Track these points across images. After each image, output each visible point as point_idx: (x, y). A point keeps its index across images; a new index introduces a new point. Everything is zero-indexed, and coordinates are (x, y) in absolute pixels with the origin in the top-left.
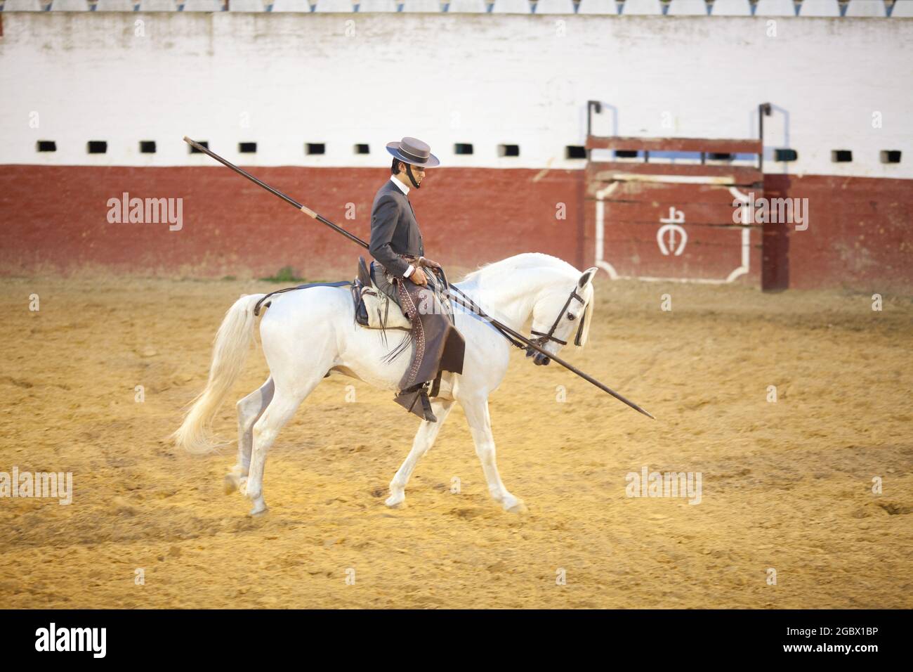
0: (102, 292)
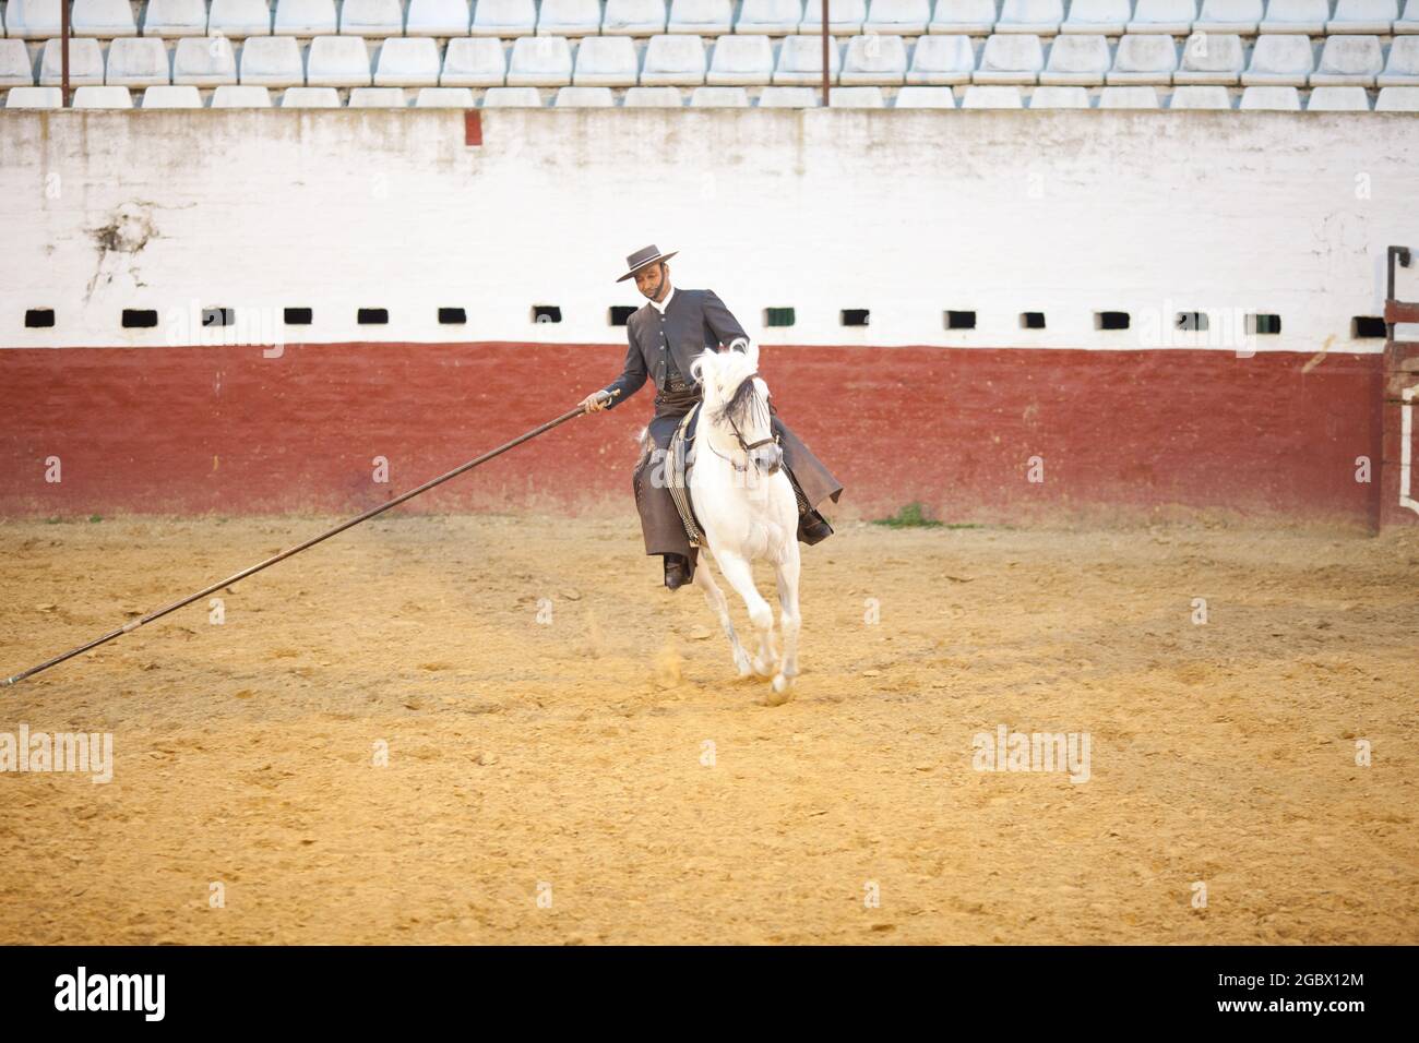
0: (629, 538)
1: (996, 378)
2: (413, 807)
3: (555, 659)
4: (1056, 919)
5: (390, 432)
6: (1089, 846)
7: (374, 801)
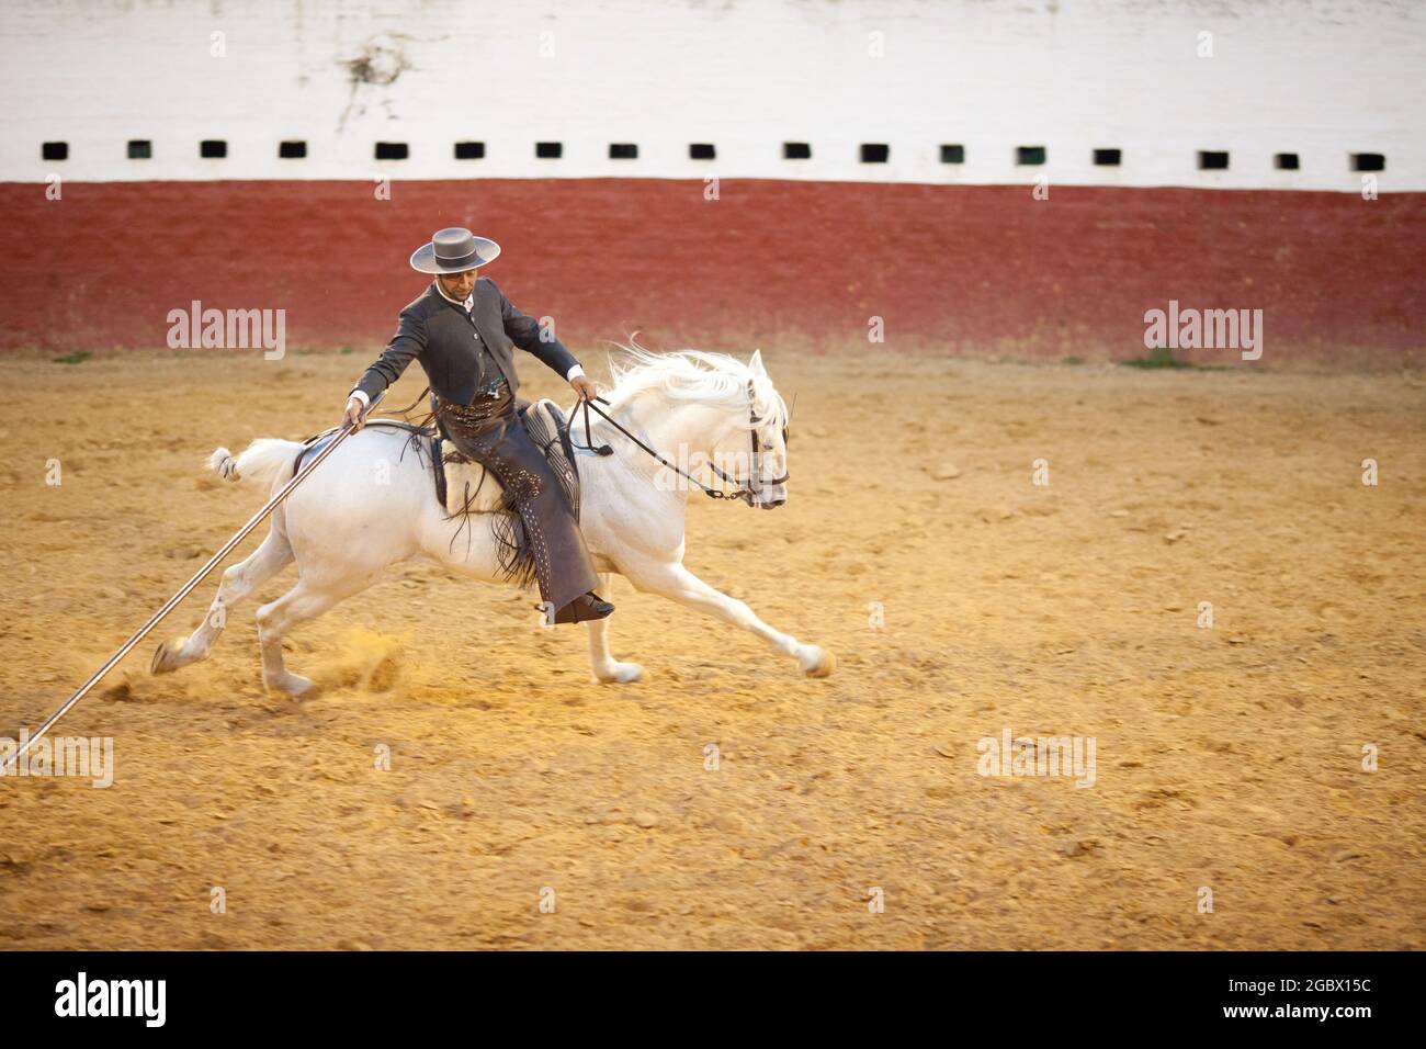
0: (878, 377)
1: (1247, 218)
2: (663, 638)
3: (802, 494)
4: (1304, 760)
5: (641, 266)
6: (1337, 688)
7: (623, 632)
